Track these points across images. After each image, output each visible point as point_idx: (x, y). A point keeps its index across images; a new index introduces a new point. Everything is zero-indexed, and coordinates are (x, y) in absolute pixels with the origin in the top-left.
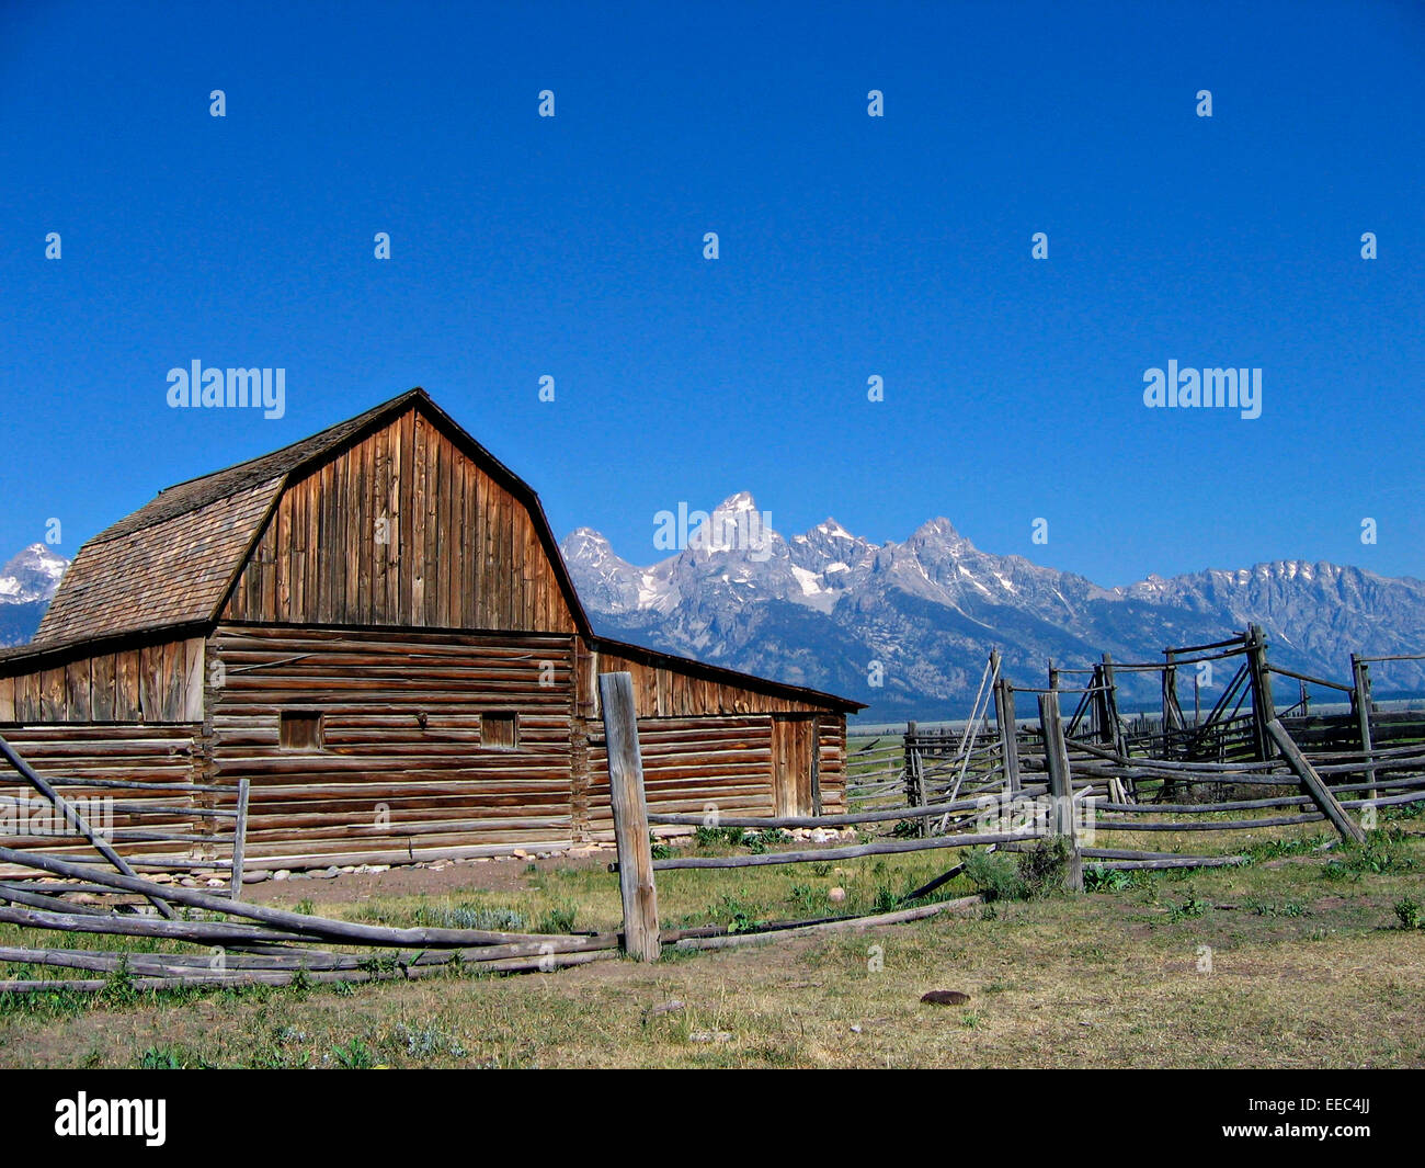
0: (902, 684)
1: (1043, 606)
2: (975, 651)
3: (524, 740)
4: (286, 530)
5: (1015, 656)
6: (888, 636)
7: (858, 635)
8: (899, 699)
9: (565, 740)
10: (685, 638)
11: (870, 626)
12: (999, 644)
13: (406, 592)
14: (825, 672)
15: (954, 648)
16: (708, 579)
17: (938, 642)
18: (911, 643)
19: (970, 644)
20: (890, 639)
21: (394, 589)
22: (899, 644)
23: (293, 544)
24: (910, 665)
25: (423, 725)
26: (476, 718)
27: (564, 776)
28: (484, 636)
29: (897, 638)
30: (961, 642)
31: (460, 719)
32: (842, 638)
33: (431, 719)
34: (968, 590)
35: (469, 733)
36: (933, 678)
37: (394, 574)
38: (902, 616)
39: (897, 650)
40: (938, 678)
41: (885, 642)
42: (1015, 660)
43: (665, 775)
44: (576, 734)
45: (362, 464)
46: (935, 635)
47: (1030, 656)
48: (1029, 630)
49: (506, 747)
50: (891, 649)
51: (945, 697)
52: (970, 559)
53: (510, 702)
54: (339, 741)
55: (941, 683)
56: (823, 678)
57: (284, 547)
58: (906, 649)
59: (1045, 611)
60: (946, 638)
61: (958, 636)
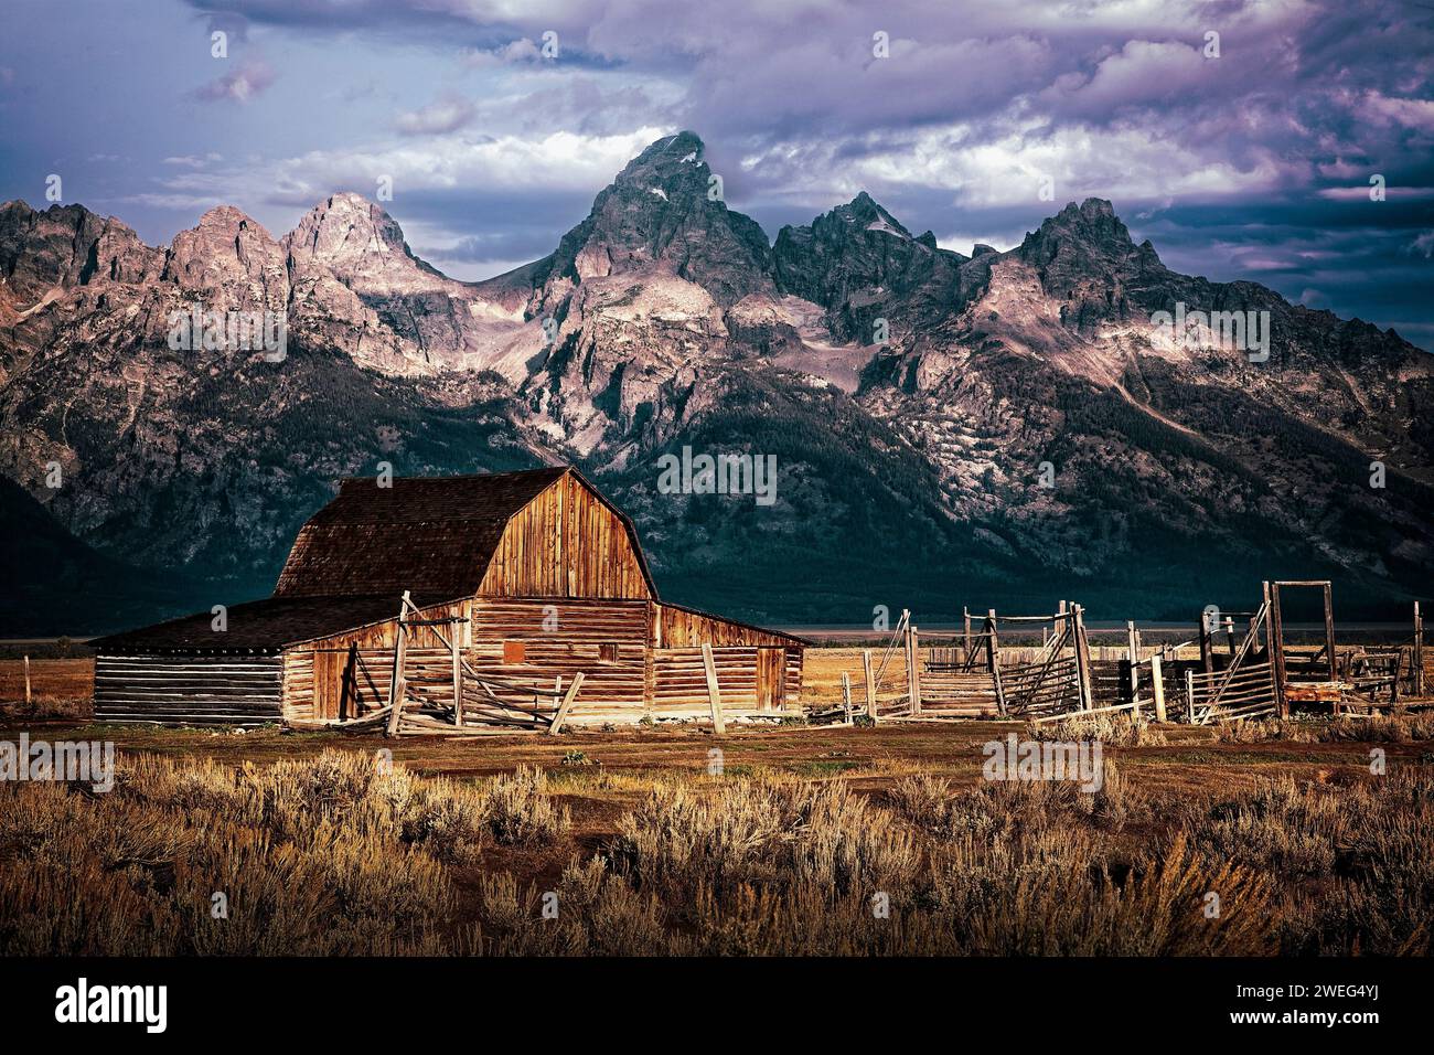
0: (998, 541)
1: (1303, 389)
2: (1154, 478)
3: (621, 659)
4: (508, 547)
5: (1236, 491)
6: (972, 441)
7: (911, 438)
8: (990, 571)
9: (642, 659)
10: (556, 431)
11: (937, 420)
12: (1204, 466)
13: (566, 579)
14: (840, 510)
15: (1108, 471)
16: (607, 312)
17: (1077, 457)
18: (1019, 457)
19: (1144, 463)
20: (978, 447)
21: (558, 577)
22: (996, 459)
23: (511, 555)
24: (1015, 504)
25: (571, 650)
26: (597, 646)
27: (642, 680)
28: (603, 601)
29: (990, 447)
30: (1125, 458)
31: (588, 646)
32: (878, 444)
33: (575, 647)
34: (1144, 352)
35: (592, 655)
36: (1061, 531)
37: (558, 569)
38: (1004, 402)
39: (989, 471)
40: (1073, 532)
41: (966, 455)
42: (1238, 499)
43: (695, 681)
44: (648, 656)
45: (544, 510)
46: (1069, 442)
47: (1270, 492)
48: (1269, 440)
49: (610, 663)
50: (979, 469)
51: (1087, 571)
52: (1153, 288)
53: (614, 638)
54: (531, 658)
55: (1079, 542)
56: (834, 522)
57: (507, 555)
58: (1008, 470)
59: (1303, 400)
60: (1093, 449)
61: (1119, 447)
